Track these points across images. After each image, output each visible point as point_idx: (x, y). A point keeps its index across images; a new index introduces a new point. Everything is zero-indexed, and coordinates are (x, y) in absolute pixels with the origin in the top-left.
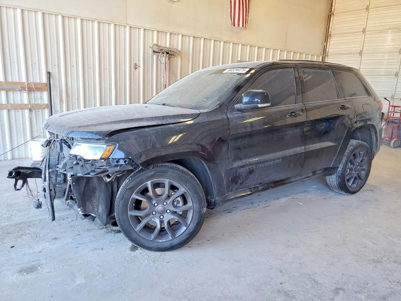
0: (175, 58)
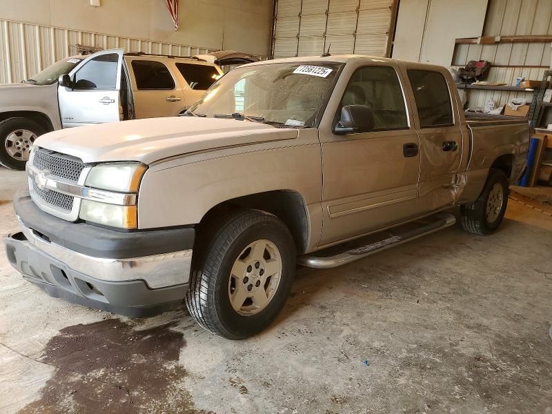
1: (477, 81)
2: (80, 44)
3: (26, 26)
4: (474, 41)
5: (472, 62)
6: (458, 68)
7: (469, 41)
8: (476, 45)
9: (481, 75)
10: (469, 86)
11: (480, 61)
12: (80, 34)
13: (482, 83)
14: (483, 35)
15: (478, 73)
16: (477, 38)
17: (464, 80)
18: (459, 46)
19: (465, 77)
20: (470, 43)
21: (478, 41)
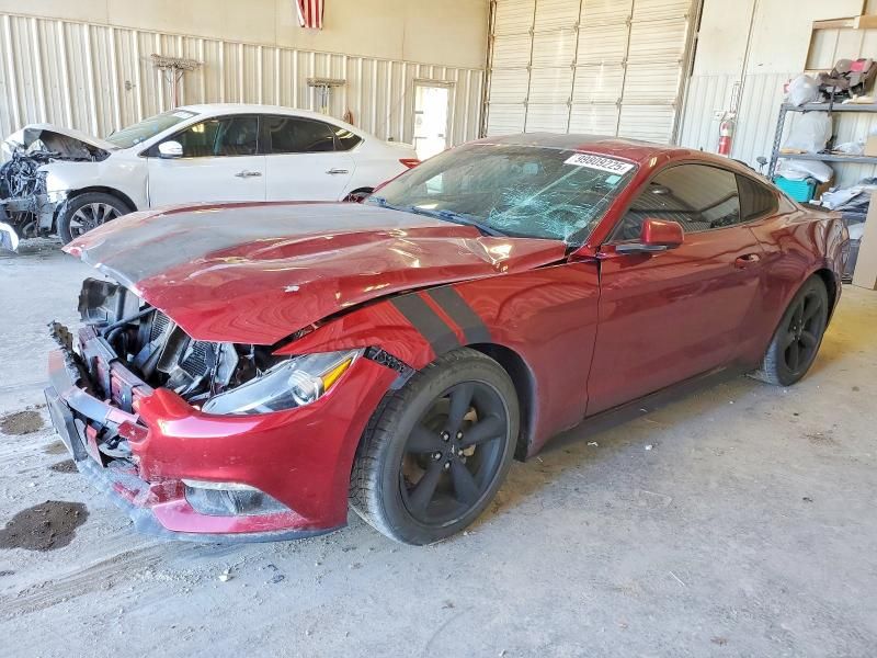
0: (195, 75)
1: (855, 96)
2: (158, 53)
3: (68, 26)
4: (849, 23)
5: (842, 61)
6: (817, 74)
7: (838, 24)
8: (851, 32)
9: (860, 84)
10: (836, 106)
11: (860, 60)
12: (158, 37)
13: (863, 99)
14: (864, 13)
15: (854, 82)
16: (853, 18)
17: (827, 96)
18: (819, 34)
19: (829, 90)
20: (840, 28)
21: (856, 23)
